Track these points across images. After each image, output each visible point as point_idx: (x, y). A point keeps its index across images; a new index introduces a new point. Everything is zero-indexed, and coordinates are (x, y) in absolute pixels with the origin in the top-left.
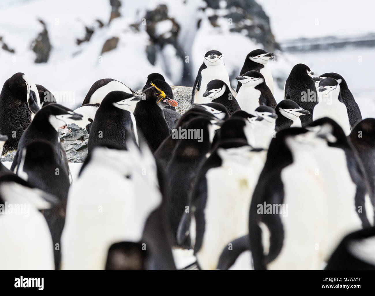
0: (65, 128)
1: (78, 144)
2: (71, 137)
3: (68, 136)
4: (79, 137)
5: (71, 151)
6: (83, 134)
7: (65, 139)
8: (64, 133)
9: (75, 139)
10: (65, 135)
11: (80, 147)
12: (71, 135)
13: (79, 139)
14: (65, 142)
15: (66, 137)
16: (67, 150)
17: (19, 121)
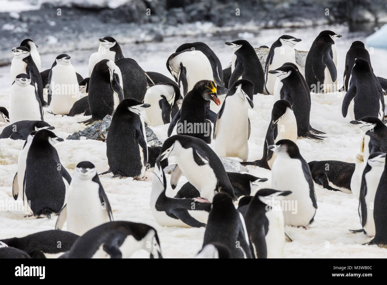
17: (103, 98)
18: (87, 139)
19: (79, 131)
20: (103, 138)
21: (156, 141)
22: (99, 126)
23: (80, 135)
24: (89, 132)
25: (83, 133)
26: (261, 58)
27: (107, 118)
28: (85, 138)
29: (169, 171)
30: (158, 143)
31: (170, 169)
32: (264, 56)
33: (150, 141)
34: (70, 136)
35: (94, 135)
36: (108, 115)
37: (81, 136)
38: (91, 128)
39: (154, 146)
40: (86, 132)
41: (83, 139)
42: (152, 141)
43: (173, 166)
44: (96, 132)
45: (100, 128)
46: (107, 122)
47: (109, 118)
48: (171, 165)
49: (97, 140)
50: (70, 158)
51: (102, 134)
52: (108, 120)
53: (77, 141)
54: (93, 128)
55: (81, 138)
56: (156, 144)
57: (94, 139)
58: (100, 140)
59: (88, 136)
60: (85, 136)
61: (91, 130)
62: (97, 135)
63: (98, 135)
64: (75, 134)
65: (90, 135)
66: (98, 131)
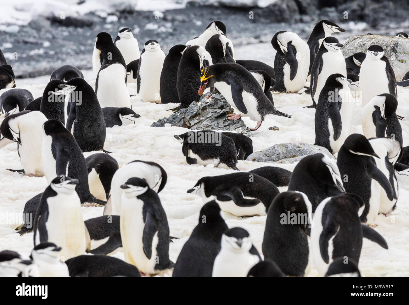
0: (210, 98)
1: (218, 112)
2: (213, 106)
3: (211, 105)
4: (219, 106)
5: (210, 118)
6: (223, 104)
7: (207, 107)
8: (208, 102)
9: (217, 108)
10: (208, 104)
11: (219, 115)
12: (213, 104)
13: (219, 108)
14: (207, 110)
15: (209, 106)
16: (208, 117)
17: (191, 85)
18: (172, 126)
19: (164, 118)
20: (188, 125)
21: (244, 128)
22: (185, 112)
23: (164, 122)
24: (174, 118)
25: (168, 120)
26: (364, 45)
27: (194, 104)
28: (170, 125)
29: (254, 158)
30: (246, 130)
31: (255, 156)
32: (366, 43)
33: (237, 128)
34: (154, 123)
35: (179, 122)
36: (194, 101)
37: (166, 123)
38: (177, 115)
39: (242, 133)
40: (171, 119)
41: (167, 125)
42: (240, 128)
43: (258, 153)
44: (181, 119)
45: (186, 115)
46: (194, 108)
47: (195, 104)
48: (256, 152)
49: (182, 127)
50: (152, 145)
51: (188, 121)
52: (195, 106)
53: (162, 128)
54: (179, 115)
55: (166, 124)
56: (244, 131)
57: (179, 126)
58: (185, 127)
59: (173, 123)
60: (170, 123)
61: (176, 117)
62: (182, 122)
63: (184, 122)
64: (160, 121)
65: (175, 122)
66: (183, 118)
